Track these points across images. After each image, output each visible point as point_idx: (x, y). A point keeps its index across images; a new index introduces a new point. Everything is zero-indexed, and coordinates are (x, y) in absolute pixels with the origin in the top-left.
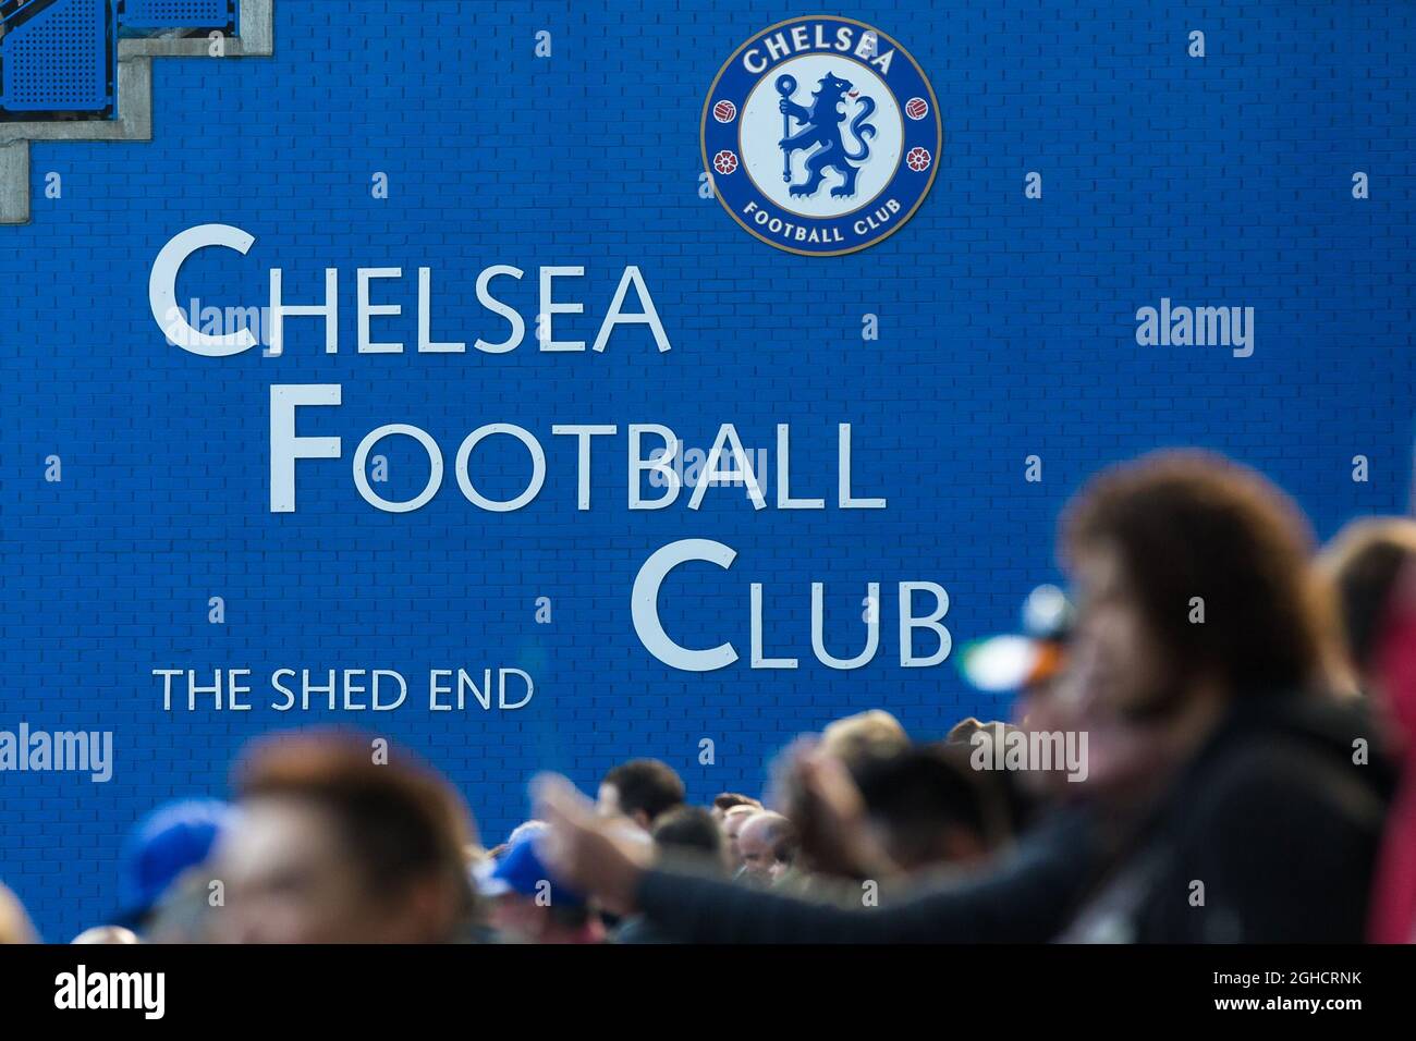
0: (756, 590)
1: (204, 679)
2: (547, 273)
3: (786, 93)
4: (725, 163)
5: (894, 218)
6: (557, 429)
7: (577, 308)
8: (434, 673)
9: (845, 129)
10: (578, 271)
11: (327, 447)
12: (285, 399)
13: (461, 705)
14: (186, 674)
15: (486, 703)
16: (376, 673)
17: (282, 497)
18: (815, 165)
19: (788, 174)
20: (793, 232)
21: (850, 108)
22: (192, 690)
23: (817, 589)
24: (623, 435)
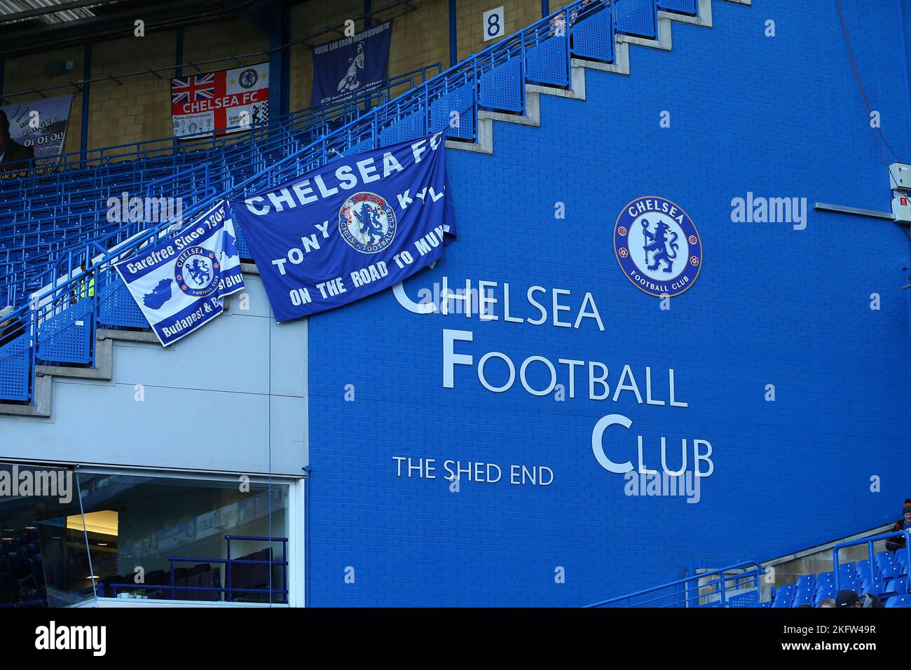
0: (640, 438)
1: (415, 463)
2: (555, 291)
3: (645, 227)
4: (623, 253)
5: (687, 284)
6: (561, 361)
7: (568, 308)
8: (512, 467)
9: (667, 244)
10: (568, 292)
11: (467, 360)
12: (450, 336)
13: (524, 482)
14: (407, 460)
15: (534, 482)
16: (488, 465)
17: (448, 381)
18: (657, 258)
19: (647, 260)
20: (649, 285)
21: (669, 236)
22: (410, 467)
23: (663, 439)
24: (587, 366)
